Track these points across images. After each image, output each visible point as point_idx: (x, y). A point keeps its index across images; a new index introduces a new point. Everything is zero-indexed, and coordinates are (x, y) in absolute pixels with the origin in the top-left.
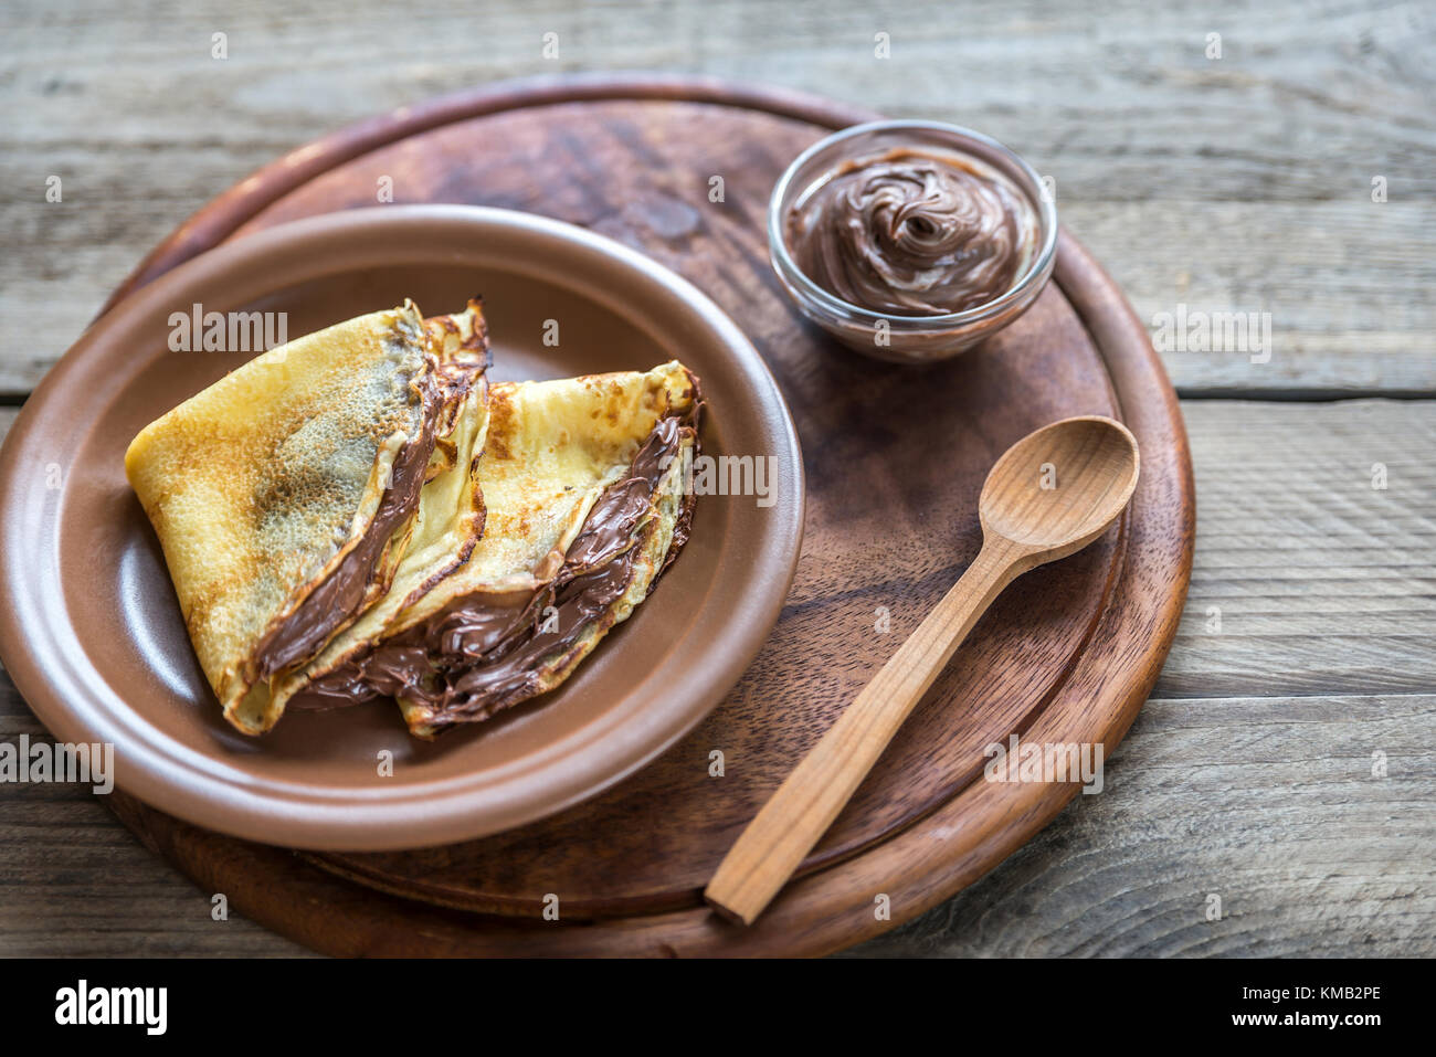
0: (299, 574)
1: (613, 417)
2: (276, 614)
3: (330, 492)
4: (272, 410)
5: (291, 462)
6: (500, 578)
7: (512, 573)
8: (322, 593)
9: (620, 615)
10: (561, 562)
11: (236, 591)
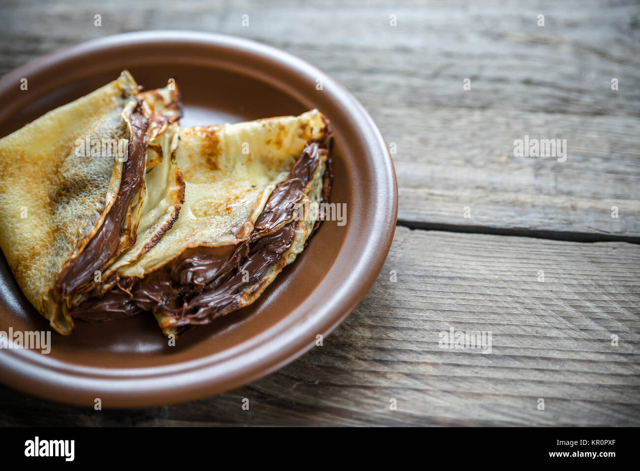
0: (78, 233)
1: (279, 143)
2: (68, 258)
3: (90, 184)
4: (54, 145)
5: (68, 173)
6: (215, 238)
7: (222, 235)
8: (95, 242)
9: (289, 260)
10: (252, 228)
11: (46, 251)
